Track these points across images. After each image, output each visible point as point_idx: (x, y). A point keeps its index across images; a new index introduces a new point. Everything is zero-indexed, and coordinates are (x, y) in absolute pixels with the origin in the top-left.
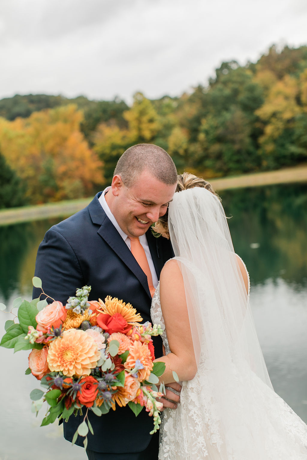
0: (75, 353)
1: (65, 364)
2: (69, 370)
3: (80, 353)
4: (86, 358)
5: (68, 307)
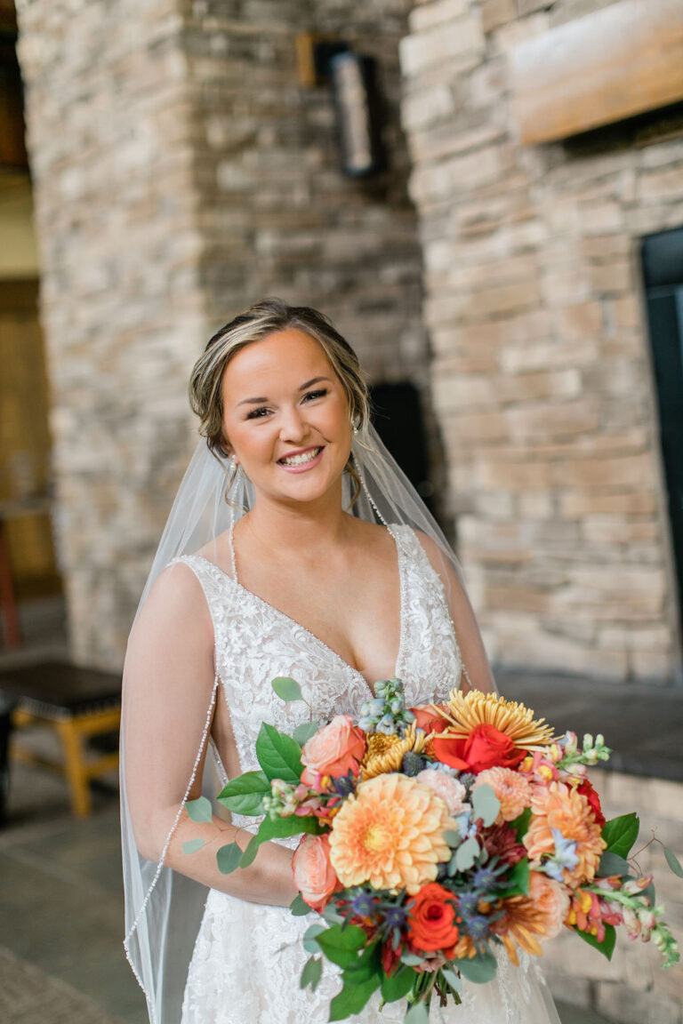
0: (391, 828)
1: (372, 860)
2: (383, 874)
3: (401, 828)
4: (419, 837)
5: (364, 725)
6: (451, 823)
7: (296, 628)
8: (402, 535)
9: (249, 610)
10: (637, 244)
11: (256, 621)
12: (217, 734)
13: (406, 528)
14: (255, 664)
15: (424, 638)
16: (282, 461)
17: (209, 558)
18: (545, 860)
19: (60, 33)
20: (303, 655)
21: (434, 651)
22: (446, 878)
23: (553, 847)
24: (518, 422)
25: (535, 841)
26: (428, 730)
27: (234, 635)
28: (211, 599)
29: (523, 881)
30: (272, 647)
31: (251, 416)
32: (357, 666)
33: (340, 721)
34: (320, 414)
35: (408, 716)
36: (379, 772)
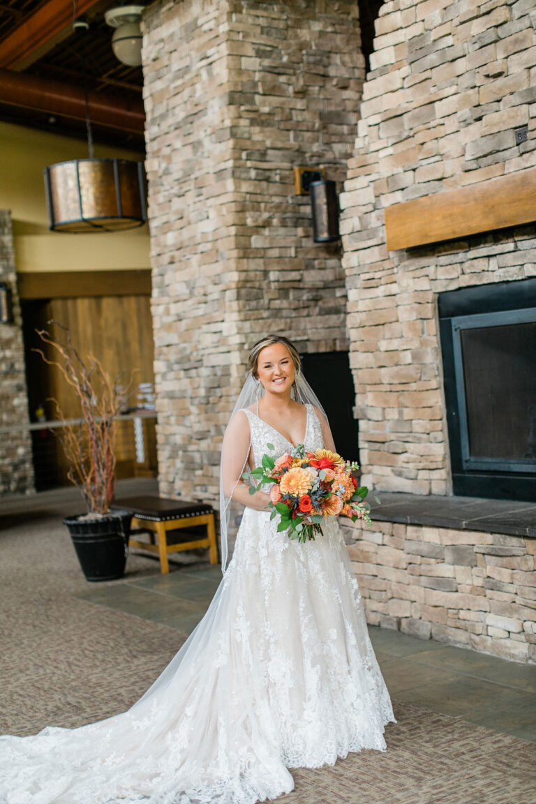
0: (297, 480)
1: (291, 488)
2: (293, 492)
3: (299, 480)
4: (304, 483)
5: (292, 455)
6: (313, 480)
7: (274, 430)
8: (309, 407)
9: (261, 425)
10: (437, 296)
11: (263, 428)
12: (250, 462)
13: (311, 405)
14: (262, 440)
15: (312, 436)
16: (273, 381)
17: (250, 410)
18: (336, 491)
19: (169, 159)
20: (276, 438)
21: (315, 440)
22: (310, 494)
23: (339, 488)
24: (385, 375)
25: (334, 486)
26: (310, 458)
27: (256, 431)
28: (250, 421)
29: (330, 494)
30: (267, 435)
31: (266, 367)
32: (292, 442)
33: (286, 454)
34: (286, 368)
35: (305, 454)
36: (295, 467)
